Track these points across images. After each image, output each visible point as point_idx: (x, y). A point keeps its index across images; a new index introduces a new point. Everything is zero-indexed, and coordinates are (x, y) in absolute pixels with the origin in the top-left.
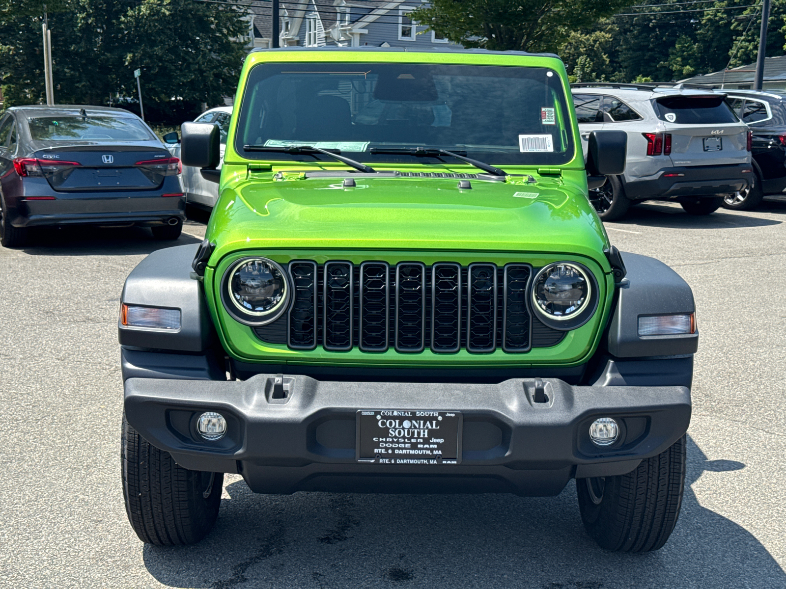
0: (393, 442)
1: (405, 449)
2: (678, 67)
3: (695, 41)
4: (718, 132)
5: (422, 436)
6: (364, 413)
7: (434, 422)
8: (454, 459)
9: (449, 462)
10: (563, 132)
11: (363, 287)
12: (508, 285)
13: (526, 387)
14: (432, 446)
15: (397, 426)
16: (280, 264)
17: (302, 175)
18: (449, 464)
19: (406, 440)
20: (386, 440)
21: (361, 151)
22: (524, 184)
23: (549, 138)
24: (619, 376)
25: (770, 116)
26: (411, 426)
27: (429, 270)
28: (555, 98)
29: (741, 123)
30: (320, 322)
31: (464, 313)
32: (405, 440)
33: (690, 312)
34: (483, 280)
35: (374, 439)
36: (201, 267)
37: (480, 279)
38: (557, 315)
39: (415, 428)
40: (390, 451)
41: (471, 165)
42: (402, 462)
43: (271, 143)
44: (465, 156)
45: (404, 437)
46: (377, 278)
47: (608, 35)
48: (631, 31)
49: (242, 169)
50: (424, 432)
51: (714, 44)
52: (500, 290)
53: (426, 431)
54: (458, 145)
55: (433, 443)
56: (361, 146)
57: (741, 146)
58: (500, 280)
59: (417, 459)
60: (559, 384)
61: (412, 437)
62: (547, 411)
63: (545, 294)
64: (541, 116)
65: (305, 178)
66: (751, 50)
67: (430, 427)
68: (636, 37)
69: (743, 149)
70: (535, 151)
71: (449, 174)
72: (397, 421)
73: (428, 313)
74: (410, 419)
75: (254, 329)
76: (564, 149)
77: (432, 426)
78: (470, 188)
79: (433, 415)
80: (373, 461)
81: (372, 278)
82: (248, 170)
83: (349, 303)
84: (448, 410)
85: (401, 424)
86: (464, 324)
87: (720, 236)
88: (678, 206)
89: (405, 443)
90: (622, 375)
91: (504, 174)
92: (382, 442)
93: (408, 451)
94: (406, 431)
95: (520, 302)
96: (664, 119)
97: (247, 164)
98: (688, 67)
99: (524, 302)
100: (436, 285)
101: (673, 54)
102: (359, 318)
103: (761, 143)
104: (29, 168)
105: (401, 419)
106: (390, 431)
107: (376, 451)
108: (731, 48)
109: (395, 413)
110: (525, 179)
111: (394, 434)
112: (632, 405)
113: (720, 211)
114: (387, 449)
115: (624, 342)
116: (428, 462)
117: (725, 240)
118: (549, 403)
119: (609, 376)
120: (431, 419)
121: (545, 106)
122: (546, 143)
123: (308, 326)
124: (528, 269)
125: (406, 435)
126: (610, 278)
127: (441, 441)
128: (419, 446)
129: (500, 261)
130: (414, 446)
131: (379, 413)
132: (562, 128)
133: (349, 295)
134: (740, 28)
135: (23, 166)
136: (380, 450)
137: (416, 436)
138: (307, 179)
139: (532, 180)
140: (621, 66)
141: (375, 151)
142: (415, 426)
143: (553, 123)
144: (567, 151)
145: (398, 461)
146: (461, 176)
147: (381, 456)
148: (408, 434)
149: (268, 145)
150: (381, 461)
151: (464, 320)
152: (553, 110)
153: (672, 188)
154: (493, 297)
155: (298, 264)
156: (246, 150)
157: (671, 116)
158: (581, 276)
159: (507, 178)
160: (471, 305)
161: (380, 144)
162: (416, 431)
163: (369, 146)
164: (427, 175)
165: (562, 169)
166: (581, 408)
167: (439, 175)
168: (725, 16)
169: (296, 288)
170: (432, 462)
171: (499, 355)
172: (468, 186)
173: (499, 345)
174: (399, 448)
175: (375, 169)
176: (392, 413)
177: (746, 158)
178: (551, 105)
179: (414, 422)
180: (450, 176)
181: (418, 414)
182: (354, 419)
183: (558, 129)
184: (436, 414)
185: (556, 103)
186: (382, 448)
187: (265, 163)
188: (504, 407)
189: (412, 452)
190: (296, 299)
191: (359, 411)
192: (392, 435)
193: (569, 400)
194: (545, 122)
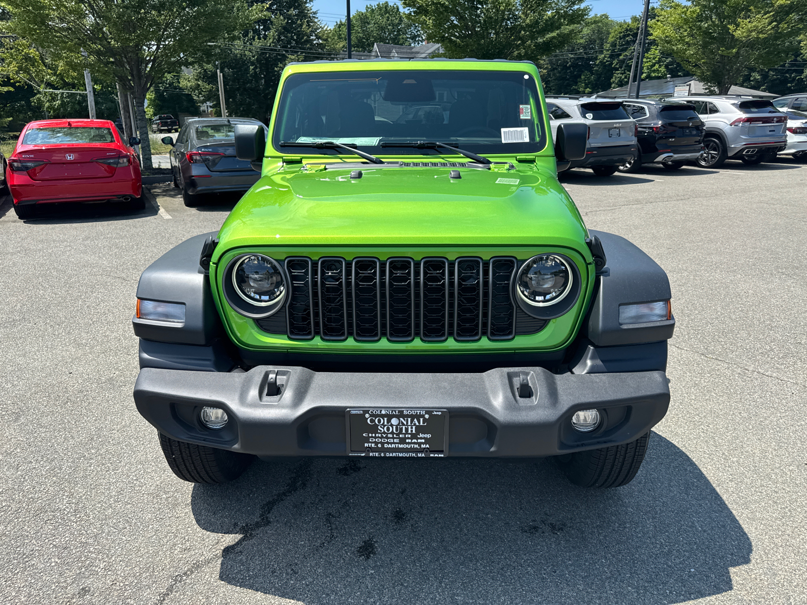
0: (382, 437)
1: (394, 443)
2: (583, 89)
3: (592, 74)
4: (618, 125)
5: (410, 432)
6: (353, 412)
7: (421, 419)
8: (441, 452)
9: (436, 455)
10: (537, 125)
11: (355, 282)
12: (493, 278)
13: (510, 377)
14: (419, 441)
15: (386, 423)
16: (276, 260)
17: (322, 167)
18: (436, 457)
19: (395, 436)
20: (375, 435)
21: (374, 145)
22: (506, 172)
23: (526, 130)
24: (599, 362)
25: (648, 115)
26: (399, 423)
27: (417, 264)
28: (530, 96)
29: (632, 120)
30: (316, 314)
31: (451, 305)
32: (393, 436)
33: (666, 298)
34: (468, 273)
35: (364, 435)
36: (206, 263)
37: (467, 273)
38: (539, 302)
39: (403, 424)
40: (380, 446)
41: (462, 155)
42: (391, 455)
43: (303, 140)
44: (457, 147)
45: (392, 433)
46: (369, 273)
47: (545, 71)
48: (557, 69)
49: (279, 161)
50: (412, 428)
51: (603, 76)
52: (486, 283)
53: (414, 427)
54: (452, 138)
55: (421, 438)
56: (373, 141)
57: (631, 134)
58: (486, 273)
59: (406, 452)
60: (542, 374)
61: (401, 432)
62: (532, 408)
63: (528, 282)
64: (519, 112)
65: (326, 169)
66: (623, 79)
67: (417, 424)
68: (559, 73)
69: (632, 135)
70: (515, 142)
71: (444, 163)
72: (386, 419)
73: (417, 306)
74: (398, 417)
75: (257, 321)
76: (538, 139)
77: (419, 423)
78: (459, 177)
79: (420, 413)
80: (363, 455)
81: (363, 273)
82: (283, 163)
83: (342, 297)
84: (435, 408)
85: (389, 421)
86: (451, 315)
87: (618, 191)
88: (590, 171)
89: (393, 438)
90: (602, 361)
91: (489, 162)
92: (372, 437)
93: (397, 445)
94: (394, 427)
95: (505, 293)
96: (586, 118)
97: (281, 157)
98: (588, 89)
99: (508, 294)
100: (424, 279)
101: (580, 82)
102: (352, 310)
103: (641, 132)
104: (194, 157)
105: (390, 417)
106: (379, 427)
107: (366, 445)
108: (612, 78)
109: (383, 412)
110: (507, 166)
111: (383, 431)
112: (615, 398)
113: (616, 173)
114: (376, 443)
115: (605, 332)
116: (417, 455)
117: (622, 193)
118: (534, 397)
119: (589, 363)
120: (418, 417)
121: (522, 104)
122: (522, 135)
123: (306, 318)
124: (512, 262)
125: (395, 431)
126: (592, 268)
127: (429, 436)
128: (407, 441)
129: (486, 255)
130: (402, 441)
131: (367, 412)
132: (536, 121)
133: (342, 290)
134: (617, 66)
135: (191, 157)
136: (370, 444)
137: (404, 432)
138: (327, 170)
139: (512, 167)
140: (551, 89)
141: (385, 145)
142: (402, 423)
143: (529, 118)
144: (540, 141)
145: (388, 455)
146: (454, 165)
147: (370, 449)
148: (397, 430)
149: (299, 142)
150: (371, 454)
151: (451, 311)
152: (529, 106)
153: (589, 161)
154: (479, 290)
155: (294, 260)
156: (282, 146)
157: (590, 116)
158: (563, 264)
159: (492, 166)
160: (458, 297)
161: (390, 139)
162: (404, 427)
163: (380, 141)
164: (426, 164)
165: (536, 156)
166: (566, 402)
167: (435, 164)
168: (609, 59)
169: (293, 284)
170: (420, 455)
171: (485, 343)
172: (458, 176)
173: (484, 333)
174: (388, 443)
175: (383, 160)
176: (380, 412)
177: (634, 141)
178: (527, 103)
179: (401, 419)
180: (444, 165)
181: (405, 413)
182: (344, 416)
183: (533, 122)
184: (423, 413)
185: (531, 100)
186: (372, 443)
187: (296, 157)
188: (489, 404)
189: (401, 446)
190: (293, 294)
191: (348, 409)
192: (381, 431)
193: (553, 393)
194: (522, 117)
